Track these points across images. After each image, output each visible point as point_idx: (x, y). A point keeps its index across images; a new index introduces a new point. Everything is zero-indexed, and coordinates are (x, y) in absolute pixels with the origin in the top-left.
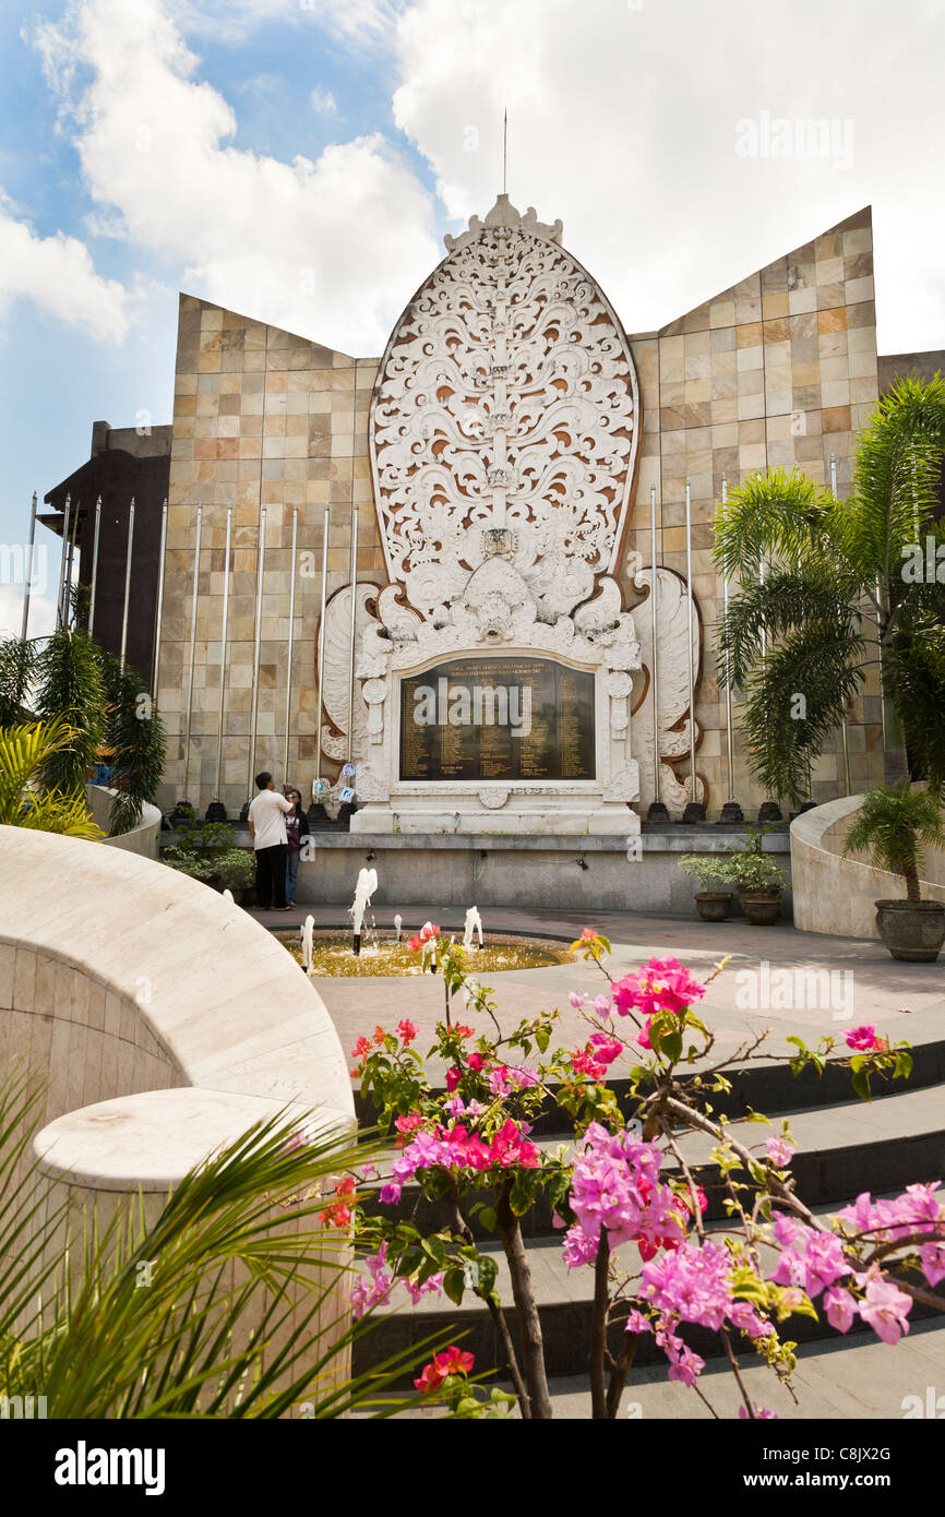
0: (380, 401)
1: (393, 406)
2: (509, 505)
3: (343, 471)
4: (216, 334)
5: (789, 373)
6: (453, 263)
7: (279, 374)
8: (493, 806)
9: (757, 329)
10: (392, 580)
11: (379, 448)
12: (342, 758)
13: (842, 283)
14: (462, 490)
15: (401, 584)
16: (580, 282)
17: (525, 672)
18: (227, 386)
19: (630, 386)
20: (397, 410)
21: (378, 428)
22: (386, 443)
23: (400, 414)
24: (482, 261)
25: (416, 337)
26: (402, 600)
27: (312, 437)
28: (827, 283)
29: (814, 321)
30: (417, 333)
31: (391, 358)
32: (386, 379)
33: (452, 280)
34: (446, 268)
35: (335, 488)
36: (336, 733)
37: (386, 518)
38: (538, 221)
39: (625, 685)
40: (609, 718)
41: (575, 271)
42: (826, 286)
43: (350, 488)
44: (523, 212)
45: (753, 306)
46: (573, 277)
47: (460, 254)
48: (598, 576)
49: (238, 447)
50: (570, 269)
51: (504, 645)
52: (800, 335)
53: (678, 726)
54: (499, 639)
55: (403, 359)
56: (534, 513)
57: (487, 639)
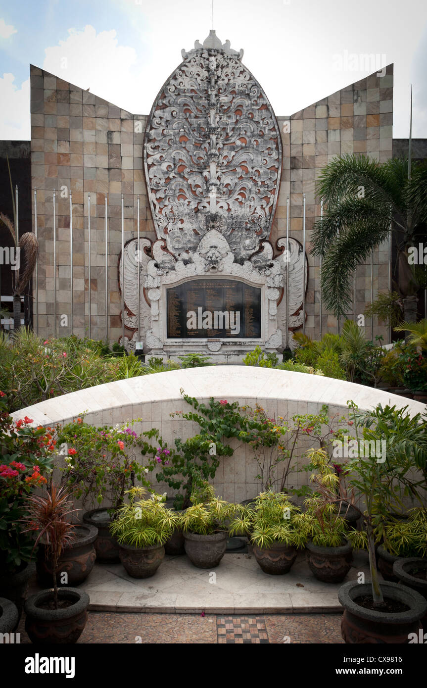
0: (149, 141)
1: (156, 144)
2: (218, 202)
3: (128, 177)
4: (54, 91)
5: (352, 145)
6: (187, 66)
7: (91, 119)
8: (215, 351)
9: (338, 121)
10: (159, 238)
11: (149, 166)
12: (134, 327)
13: (379, 102)
14: (194, 192)
15: (164, 240)
16: (253, 86)
17: (228, 287)
18: (62, 124)
19: (277, 144)
20: (159, 146)
21: (148, 156)
22: (153, 164)
23: (160, 149)
24: (202, 67)
25: (168, 107)
26: (164, 248)
27: (110, 157)
28: (372, 101)
29: (364, 120)
30: (168, 104)
31: (154, 117)
32: (152, 128)
33: (186, 76)
34: (183, 68)
35: (124, 186)
36: (130, 314)
37: (155, 205)
38: (231, 48)
39: (276, 294)
40: (268, 310)
41: (250, 79)
42: (371, 103)
43: (132, 187)
44: (223, 42)
45: (336, 108)
46: (249, 82)
47: (190, 62)
48: (261, 241)
49: (70, 159)
50: (248, 78)
51: (219, 273)
52: (358, 126)
53: (297, 314)
54: (216, 270)
55: (161, 118)
56: (230, 207)
57: (211, 270)
